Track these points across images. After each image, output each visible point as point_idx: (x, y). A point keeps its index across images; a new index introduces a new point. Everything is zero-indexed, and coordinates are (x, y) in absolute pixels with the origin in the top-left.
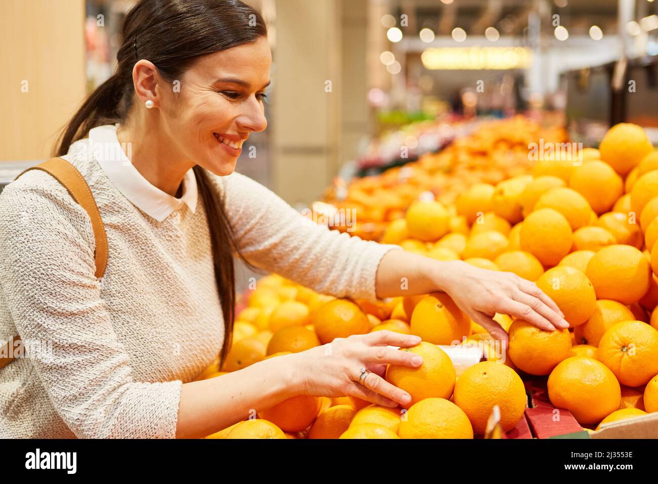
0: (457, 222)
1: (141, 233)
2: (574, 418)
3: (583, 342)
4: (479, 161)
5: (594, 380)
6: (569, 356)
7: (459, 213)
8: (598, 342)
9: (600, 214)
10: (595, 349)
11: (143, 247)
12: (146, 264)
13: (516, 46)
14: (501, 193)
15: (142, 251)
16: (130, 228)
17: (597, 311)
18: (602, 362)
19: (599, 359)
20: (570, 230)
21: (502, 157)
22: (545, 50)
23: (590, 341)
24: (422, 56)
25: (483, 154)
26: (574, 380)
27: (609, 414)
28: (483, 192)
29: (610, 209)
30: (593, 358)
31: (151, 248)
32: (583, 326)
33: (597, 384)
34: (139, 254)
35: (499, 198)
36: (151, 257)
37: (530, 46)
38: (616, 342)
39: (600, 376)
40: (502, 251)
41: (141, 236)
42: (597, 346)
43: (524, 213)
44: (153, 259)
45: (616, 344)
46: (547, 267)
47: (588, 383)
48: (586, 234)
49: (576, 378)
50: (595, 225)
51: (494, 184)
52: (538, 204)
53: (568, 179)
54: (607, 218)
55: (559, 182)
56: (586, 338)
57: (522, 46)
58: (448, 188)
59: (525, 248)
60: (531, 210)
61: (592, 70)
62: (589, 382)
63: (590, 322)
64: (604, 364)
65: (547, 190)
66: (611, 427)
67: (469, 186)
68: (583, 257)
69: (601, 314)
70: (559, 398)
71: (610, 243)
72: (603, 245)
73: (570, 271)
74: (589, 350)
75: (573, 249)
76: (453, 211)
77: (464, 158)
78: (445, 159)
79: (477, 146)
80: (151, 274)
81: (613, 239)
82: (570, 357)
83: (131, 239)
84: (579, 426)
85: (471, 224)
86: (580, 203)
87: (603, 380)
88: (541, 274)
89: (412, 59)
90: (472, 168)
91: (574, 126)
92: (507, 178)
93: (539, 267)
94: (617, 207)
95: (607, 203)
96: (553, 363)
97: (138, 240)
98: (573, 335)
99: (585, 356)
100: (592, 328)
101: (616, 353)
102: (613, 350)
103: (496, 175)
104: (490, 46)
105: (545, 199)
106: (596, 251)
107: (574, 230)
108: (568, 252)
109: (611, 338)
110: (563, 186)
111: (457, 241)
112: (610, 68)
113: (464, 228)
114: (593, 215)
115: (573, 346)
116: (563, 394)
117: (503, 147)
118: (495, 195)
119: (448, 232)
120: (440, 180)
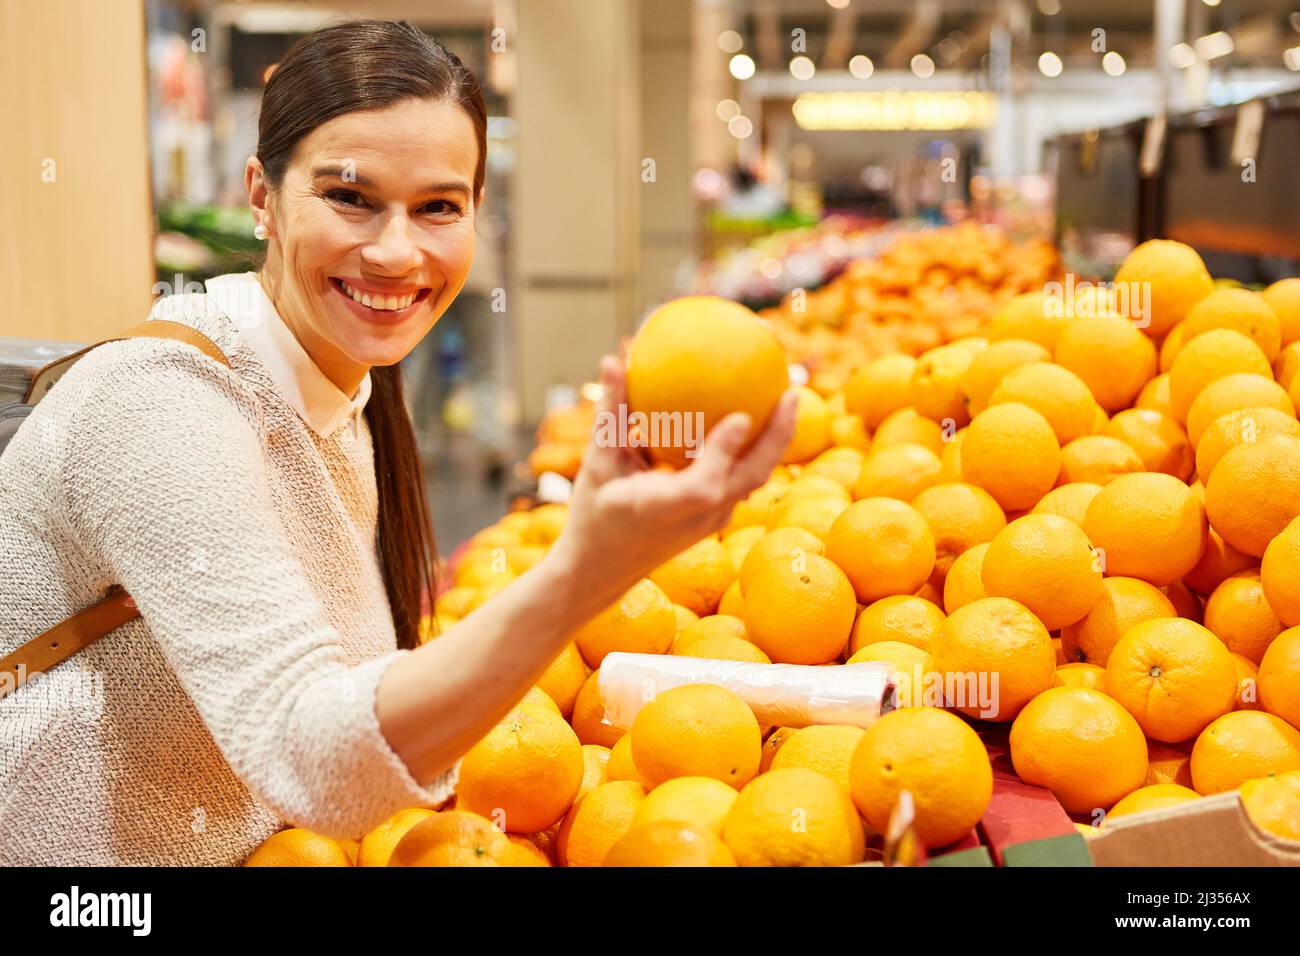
0: (847, 426)
1: (306, 453)
2: (1058, 804)
3: (1079, 657)
4: (895, 305)
5: (1098, 732)
6: (1052, 684)
7: (850, 410)
8: (1106, 658)
9: (1112, 412)
10: (1101, 670)
11: (306, 480)
12: (305, 512)
13: (968, 90)
14: (928, 371)
15: (303, 486)
16: (290, 443)
17: (1104, 598)
18: (1113, 698)
19: (1108, 690)
20: (1056, 444)
21: (936, 299)
22: (1020, 96)
23: (1091, 655)
24: (794, 107)
25: (903, 292)
26: (1059, 731)
27: (1125, 795)
28: (897, 367)
29: (1131, 403)
30: (1095, 688)
31: (319, 483)
32: (1079, 625)
33: (1102, 738)
34: (297, 492)
35: (924, 381)
36: (316, 500)
37: (992, 89)
38: (1138, 658)
39: (1108, 723)
40: (931, 482)
41: (305, 460)
42: (1104, 666)
43: (972, 409)
44: (319, 504)
45: (1139, 663)
46: (1012, 513)
47: (1085, 738)
48: (1085, 450)
49: (1063, 727)
50: (1102, 433)
51: (918, 352)
52: (996, 393)
53: (1053, 344)
54: (1125, 419)
55: (1038, 350)
56: (1084, 651)
57: (978, 89)
58: (834, 357)
59: (972, 477)
60: (984, 406)
61: (1104, 135)
62: (1087, 734)
63: (1090, 618)
64: (1117, 700)
65: (1013, 367)
66: (1127, 825)
67: (875, 355)
68: (1079, 495)
69: (1111, 605)
70: (1031, 766)
71: (1131, 469)
72: (1117, 471)
73: (1054, 522)
74: (1088, 673)
75: (1061, 481)
76: (838, 403)
77: (866, 298)
78: (832, 301)
79: (890, 276)
80: (313, 531)
81: (1138, 461)
82: (1053, 687)
83: (287, 463)
84: (1067, 820)
85: (871, 430)
86: (1074, 390)
87: (1115, 732)
88: (1002, 528)
89: (774, 111)
90: (880, 319)
91: (1070, 240)
92: (945, 341)
93: (999, 514)
94: (1144, 399)
95: (1125, 390)
96: (1023, 697)
97: (301, 466)
98: (1058, 643)
99: (1081, 684)
100: (1094, 633)
101: (1139, 679)
102: (1134, 674)
103: (925, 334)
104: (919, 89)
105: (1008, 384)
106: (1104, 484)
107: (1063, 443)
108: (1052, 485)
109: (1130, 651)
110: (1044, 360)
111: (844, 462)
112: (1136, 132)
113: (860, 436)
114: (1100, 414)
115: (1058, 665)
116: (1039, 758)
117: (939, 279)
118: (917, 374)
119: (831, 445)
120: (820, 341)
